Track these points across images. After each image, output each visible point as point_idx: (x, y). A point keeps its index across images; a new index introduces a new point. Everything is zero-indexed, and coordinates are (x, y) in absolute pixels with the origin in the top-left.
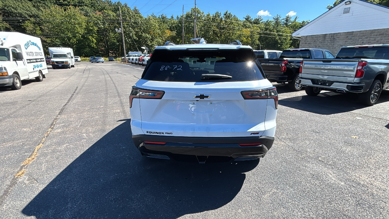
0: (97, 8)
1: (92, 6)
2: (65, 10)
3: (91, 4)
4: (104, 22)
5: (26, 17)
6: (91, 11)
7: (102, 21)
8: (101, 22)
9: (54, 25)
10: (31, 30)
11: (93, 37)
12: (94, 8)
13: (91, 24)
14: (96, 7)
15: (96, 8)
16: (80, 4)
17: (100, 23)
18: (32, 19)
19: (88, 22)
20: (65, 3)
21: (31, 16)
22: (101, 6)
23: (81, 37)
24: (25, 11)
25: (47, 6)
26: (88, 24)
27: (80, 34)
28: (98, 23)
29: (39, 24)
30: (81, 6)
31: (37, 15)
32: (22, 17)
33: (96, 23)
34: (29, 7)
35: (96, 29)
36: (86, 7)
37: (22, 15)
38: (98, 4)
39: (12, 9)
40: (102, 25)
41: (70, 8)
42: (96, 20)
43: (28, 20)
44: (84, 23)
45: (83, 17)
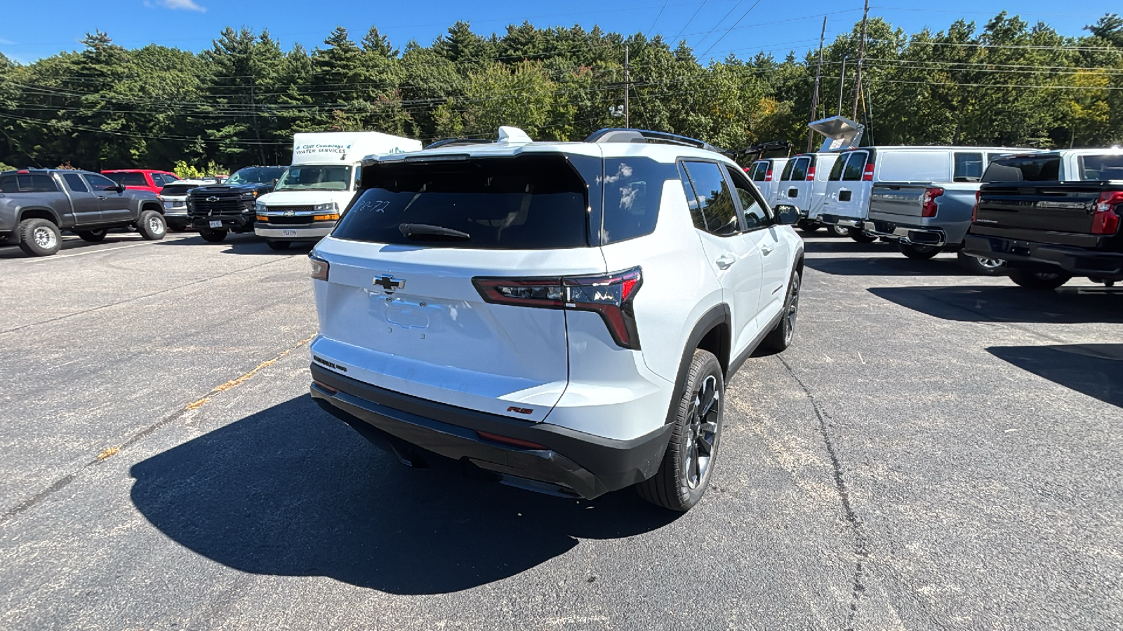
0: (584, 57)
1: (574, 53)
2: (513, 72)
3: (572, 48)
4: (595, 92)
5: (441, 97)
6: (568, 68)
7: (588, 91)
8: (586, 94)
9: (488, 109)
10: (445, 125)
11: (564, 132)
12: (578, 58)
13: (564, 100)
14: (581, 56)
15: (582, 59)
16: (548, 54)
17: (584, 95)
18: (451, 100)
19: (557, 96)
20: (517, 55)
21: (448, 94)
22: (594, 51)
23: (537, 134)
24: (441, 84)
25: (482, 66)
26: (556, 101)
27: (536, 126)
28: (580, 95)
29: (462, 110)
30: (549, 57)
31: (460, 91)
32: (434, 97)
33: (576, 97)
34: (449, 74)
35: (572, 110)
36: (559, 60)
37: (435, 93)
38: (587, 47)
39: (421, 83)
40: (589, 100)
41: (523, 67)
42: (576, 89)
43: (443, 103)
44: (548, 99)
45: (549, 84)
